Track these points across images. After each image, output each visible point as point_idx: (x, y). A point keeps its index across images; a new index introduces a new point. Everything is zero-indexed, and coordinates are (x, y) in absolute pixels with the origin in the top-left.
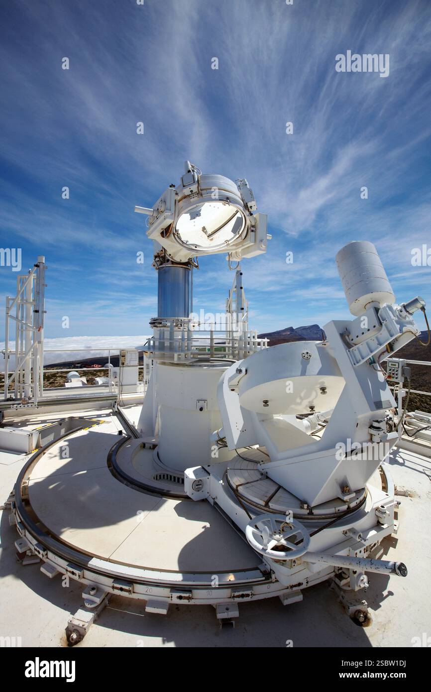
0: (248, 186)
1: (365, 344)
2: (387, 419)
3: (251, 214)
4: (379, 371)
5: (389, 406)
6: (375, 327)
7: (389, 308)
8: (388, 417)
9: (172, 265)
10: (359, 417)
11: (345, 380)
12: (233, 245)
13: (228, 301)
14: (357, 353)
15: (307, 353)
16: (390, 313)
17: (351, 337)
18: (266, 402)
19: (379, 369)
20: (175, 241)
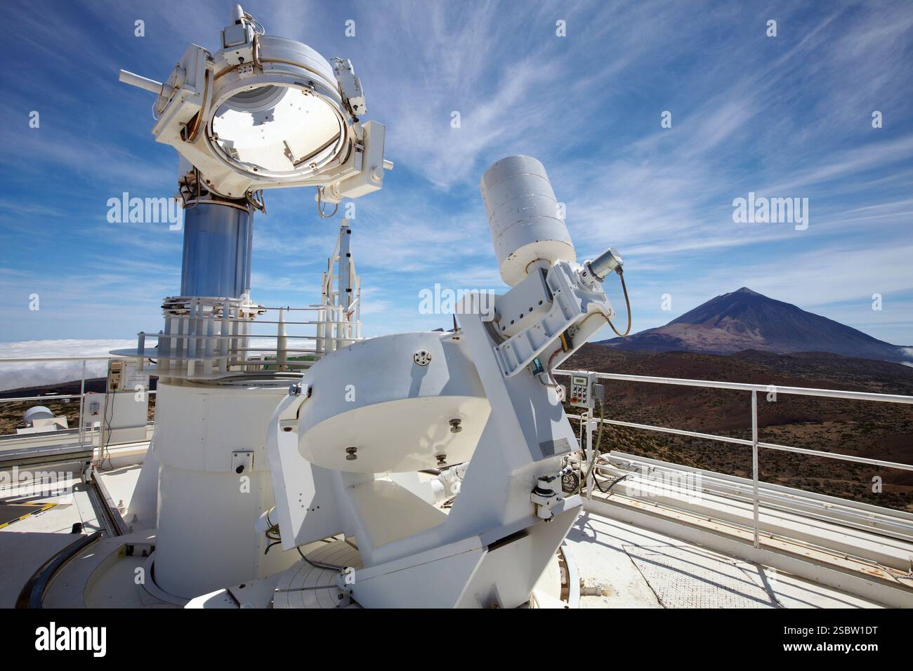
0: (352, 71)
1: (525, 335)
2: (564, 472)
3: (356, 120)
4: (550, 385)
5: (566, 450)
6: (541, 303)
7: (563, 268)
8: (565, 470)
9: (212, 201)
10: (514, 473)
11: (491, 405)
12: (326, 173)
13: (326, 276)
14: (511, 352)
15: (423, 354)
16: (566, 276)
17: (502, 323)
18: (352, 451)
19: (550, 382)
20: (211, 151)
